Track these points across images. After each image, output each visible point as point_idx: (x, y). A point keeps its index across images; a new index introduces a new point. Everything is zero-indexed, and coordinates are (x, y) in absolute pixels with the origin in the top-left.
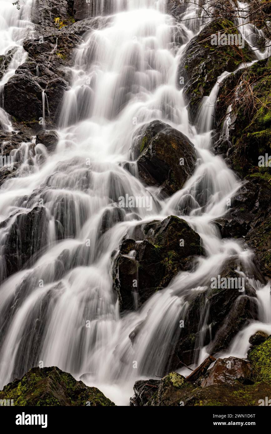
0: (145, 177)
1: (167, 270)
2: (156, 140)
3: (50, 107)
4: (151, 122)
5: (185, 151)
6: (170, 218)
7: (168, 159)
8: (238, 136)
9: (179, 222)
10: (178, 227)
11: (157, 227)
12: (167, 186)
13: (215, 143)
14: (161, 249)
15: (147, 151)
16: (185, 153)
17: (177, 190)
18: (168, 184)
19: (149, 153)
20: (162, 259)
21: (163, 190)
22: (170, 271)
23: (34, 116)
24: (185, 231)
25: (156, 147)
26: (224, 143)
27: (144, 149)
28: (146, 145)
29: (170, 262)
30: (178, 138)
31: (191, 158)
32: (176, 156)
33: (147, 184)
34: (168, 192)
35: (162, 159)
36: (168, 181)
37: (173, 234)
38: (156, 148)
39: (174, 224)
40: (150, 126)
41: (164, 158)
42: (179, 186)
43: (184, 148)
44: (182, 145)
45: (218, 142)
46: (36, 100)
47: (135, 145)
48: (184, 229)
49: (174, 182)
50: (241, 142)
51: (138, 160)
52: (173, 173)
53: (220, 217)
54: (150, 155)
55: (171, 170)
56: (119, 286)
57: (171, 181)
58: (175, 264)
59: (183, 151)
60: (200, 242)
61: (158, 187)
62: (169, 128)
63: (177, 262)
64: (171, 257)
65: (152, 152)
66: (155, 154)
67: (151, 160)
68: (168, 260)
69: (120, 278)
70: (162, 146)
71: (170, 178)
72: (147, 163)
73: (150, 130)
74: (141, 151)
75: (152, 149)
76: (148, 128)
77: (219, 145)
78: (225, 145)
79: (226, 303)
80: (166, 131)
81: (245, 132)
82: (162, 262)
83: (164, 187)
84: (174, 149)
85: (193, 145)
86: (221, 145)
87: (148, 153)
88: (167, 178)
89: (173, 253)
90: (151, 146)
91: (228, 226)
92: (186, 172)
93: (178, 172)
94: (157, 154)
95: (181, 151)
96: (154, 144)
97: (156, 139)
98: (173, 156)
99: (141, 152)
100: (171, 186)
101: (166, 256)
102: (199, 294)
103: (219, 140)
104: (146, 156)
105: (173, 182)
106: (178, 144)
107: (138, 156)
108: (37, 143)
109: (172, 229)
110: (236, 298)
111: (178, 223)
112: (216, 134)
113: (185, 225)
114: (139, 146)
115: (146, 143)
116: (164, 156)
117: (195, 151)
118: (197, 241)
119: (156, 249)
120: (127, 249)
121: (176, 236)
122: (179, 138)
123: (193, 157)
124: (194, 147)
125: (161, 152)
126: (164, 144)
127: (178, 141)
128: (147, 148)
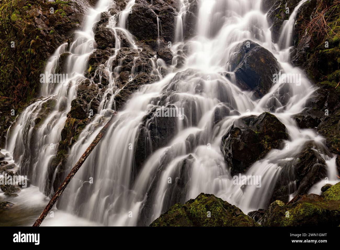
0: (241, 84)
1: (264, 148)
2: (249, 56)
3: (162, 29)
4: (244, 42)
5: (270, 64)
6: (265, 114)
7: (258, 70)
8: (312, 53)
9: (271, 116)
10: (271, 120)
11: (255, 120)
12: (257, 91)
13: (293, 58)
14: (259, 134)
15: (242, 64)
16: (271, 65)
17: (265, 93)
18: (258, 89)
19: (244, 66)
20: (260, 141)
21: (255, 93)
22: (266, 149)
23: (151, 36)
24: (276, 122)
27: (239, 63)
28: (241, 60)
29: (266, 142)
32: (264, 68)
33: (243, 89)
34: (258, 95)
35: (254, 71)
36: (258, 87)
37: (267, 124)
38: (250, 63)
39: (268, 118)
40: (243, 45)
41: (256, 70)
42: (266, 90)
43: (269, 62)
44: (268, 60)
45: (295, 57)
46: (153, 24)
47: (232, 59)
48: (274, 122)
49: (263, 88)
50: (314, 57)
51: (235, 71)
52: (262, 81)
53: (299, 114)
54: (245, 68)
55: (261, 79)
56: (232, 157)
57: (261, 87)
58: (269, 144)
59: (269, 64)
60: (285, 130)
61: (250, 91)
62: (258, 47)
63: (270, 143)
64: (267, 139)
65: (247, 66)
66: (249, 67)
67: (245, 72)
68: (265, 142)
69: (232, 152)
70: (254, 60)
71: (260, 85)
72: (242, 74)
73: (244, 48)
74: (237, 64)
76: (242, 47)
78: (302, 59)
79: (305, 169)
80: (257, 49)
81: (317, 50)
82: (260, 142)
83: (256, 91)
84: (263, 63)
85: (276, 59)
87: (243, 66)
88: (258, 84)
89: (268, 137)
90: (245, 62)
91: (305, 120)
92: (271, 80)
93: (265, 80)
94: (251, 67)
95: (268, 65)
96: (248, 59)
100: (261, 91)
101: (262, 139)
102: (287, 162)
103: (296, 55)
104: (242, 68)
106: (265, 59)
107: (235, 68)
108: (158, 57)
109: (267, 121)
110: (312, 165)
111: (271, 117)
112: (294, 50)
113: (275, 118)
114: (235, 60)
115: (241, 58)
116: (255, 68)
117: (278, 64)
118: (284, 129)
119: (256, 134)
120: (235, 134)
121: (269, 126)
122: (266, 54)
123: (276, 69)
124: (277, 61)
125: (253, 66)
126: (255, 59)
127: (266, 57)
128: (243, 62)
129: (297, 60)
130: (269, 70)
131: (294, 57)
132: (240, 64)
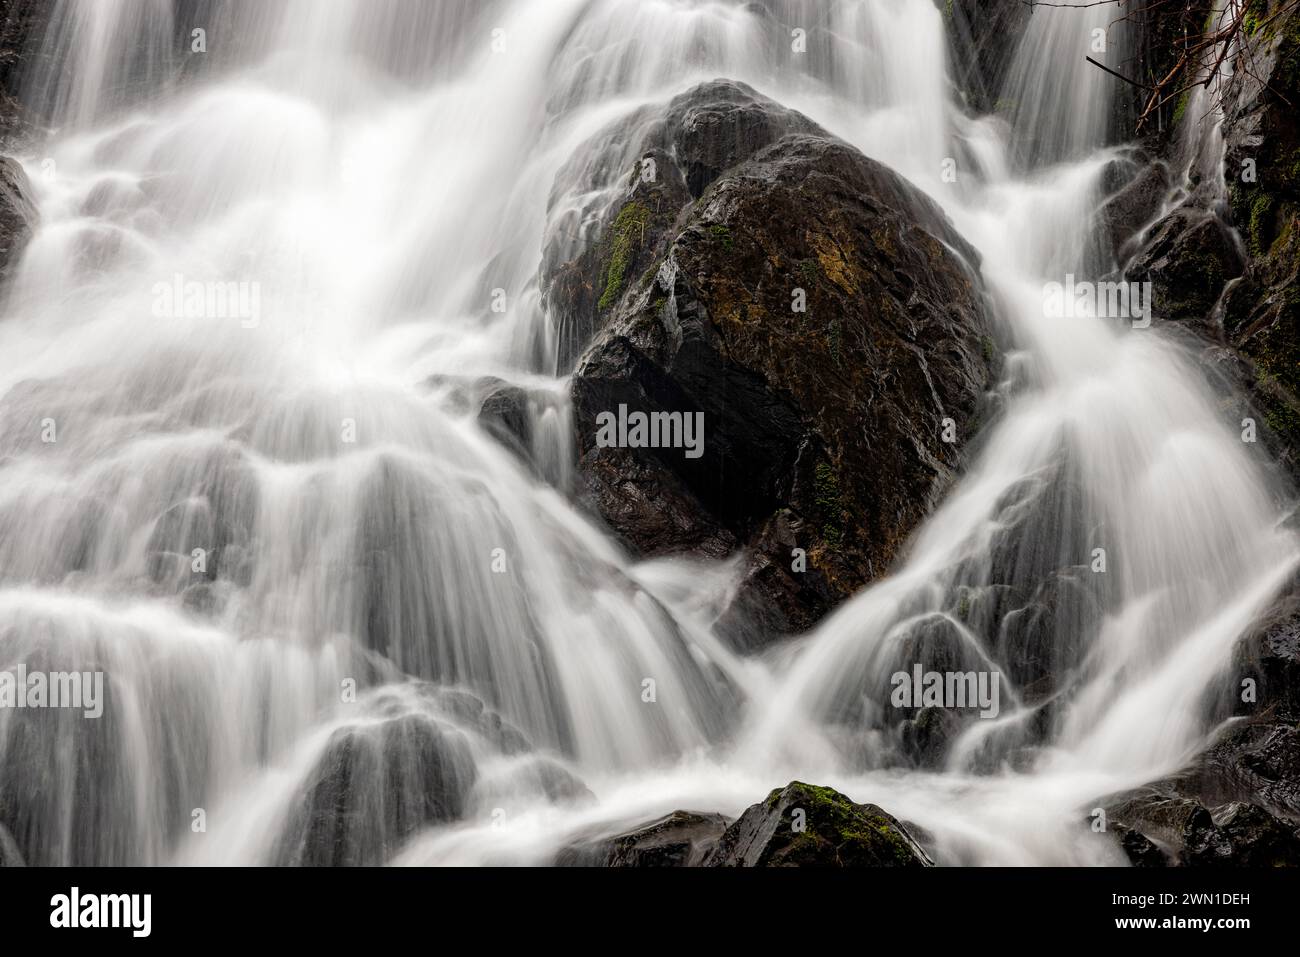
0: (630, 488)
2: (707, 225)
4: (676, 100)
5: (914, 299)
7: (794, 359)
9: (846, 834)
12: (782, 556)
13: (1129, 242)
15: (643, 301)
16: (917, 311)
19: (659, 322)
21: (760, 580)
25: (708, 276)
26: (1193, 242)
27: (623, 288)
28: (637, 263)
30: (867, 206)
31: (961, 346)
32: (849, 338)
35: (746, 361)
36: (791, 518)
38: (706, 286)
40: (670, 123)
41: (765, 352)
43: (908, 283)
44: (896, 259)
45: (1152, 234)
47: (565, 259)
49: (838, 526)
51: (578, 370)
52: (828, 461)
53: (1160, 784)
54: (663, 335)
55: (816, 441)
57: (816, 519)
59: (903, 298)
61: (726, 556)
62: (803, 138)
65: (681, 316)
66: (697, 324)
67: (668, 370)
70: (749, 266)
71: (807, 495)
72: (643, 392)
73: (673, 152)
74: (602, 302)
75: (679, 288)
76: (658, 141)
77: (1159, 252)
78: (1204, 251)
80: (785, 161)
83: (766, 562)
84: (839, 287)
85: (975, 258)
86: (1174, 258)
87: (650, 321)
88: (787, 495)
90: (668, 273)
91: (1211, 850)
92: (921, 450)
93: (864, 451)
94: (713, 327)
95: (890, 303)
96: (689, 254)
97: (710, 218)
98: (828, 339)
99: (607, 309)
100: (816, 554)
103: (1158, 220)
104: (642, 342)
105: (828, 528)
106: (869, 255)
107: (584, 337)
111: (838, 839)
112: (1141, 174)
114: (589, 263)
115: (636, 246)
116: (761, 337)
122: (874, 210)
123: (972, 342)
124: (982, 270)
125: (744, 316)
126: (762, 254)
127: (867, 232)
128: (647, 283)
129: (1163, 262)
130: (901, 350)
131: (1141, 236)
132: (627, 296)
